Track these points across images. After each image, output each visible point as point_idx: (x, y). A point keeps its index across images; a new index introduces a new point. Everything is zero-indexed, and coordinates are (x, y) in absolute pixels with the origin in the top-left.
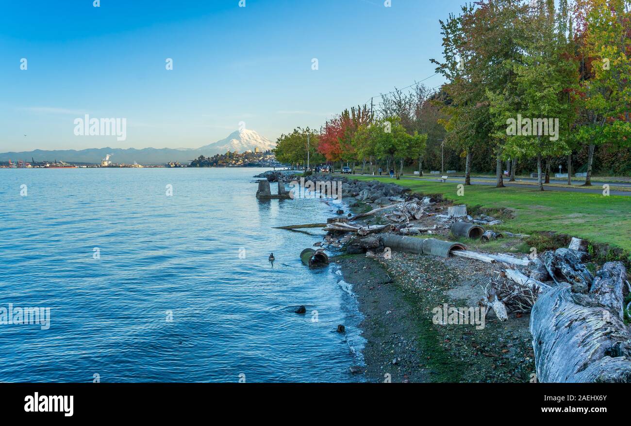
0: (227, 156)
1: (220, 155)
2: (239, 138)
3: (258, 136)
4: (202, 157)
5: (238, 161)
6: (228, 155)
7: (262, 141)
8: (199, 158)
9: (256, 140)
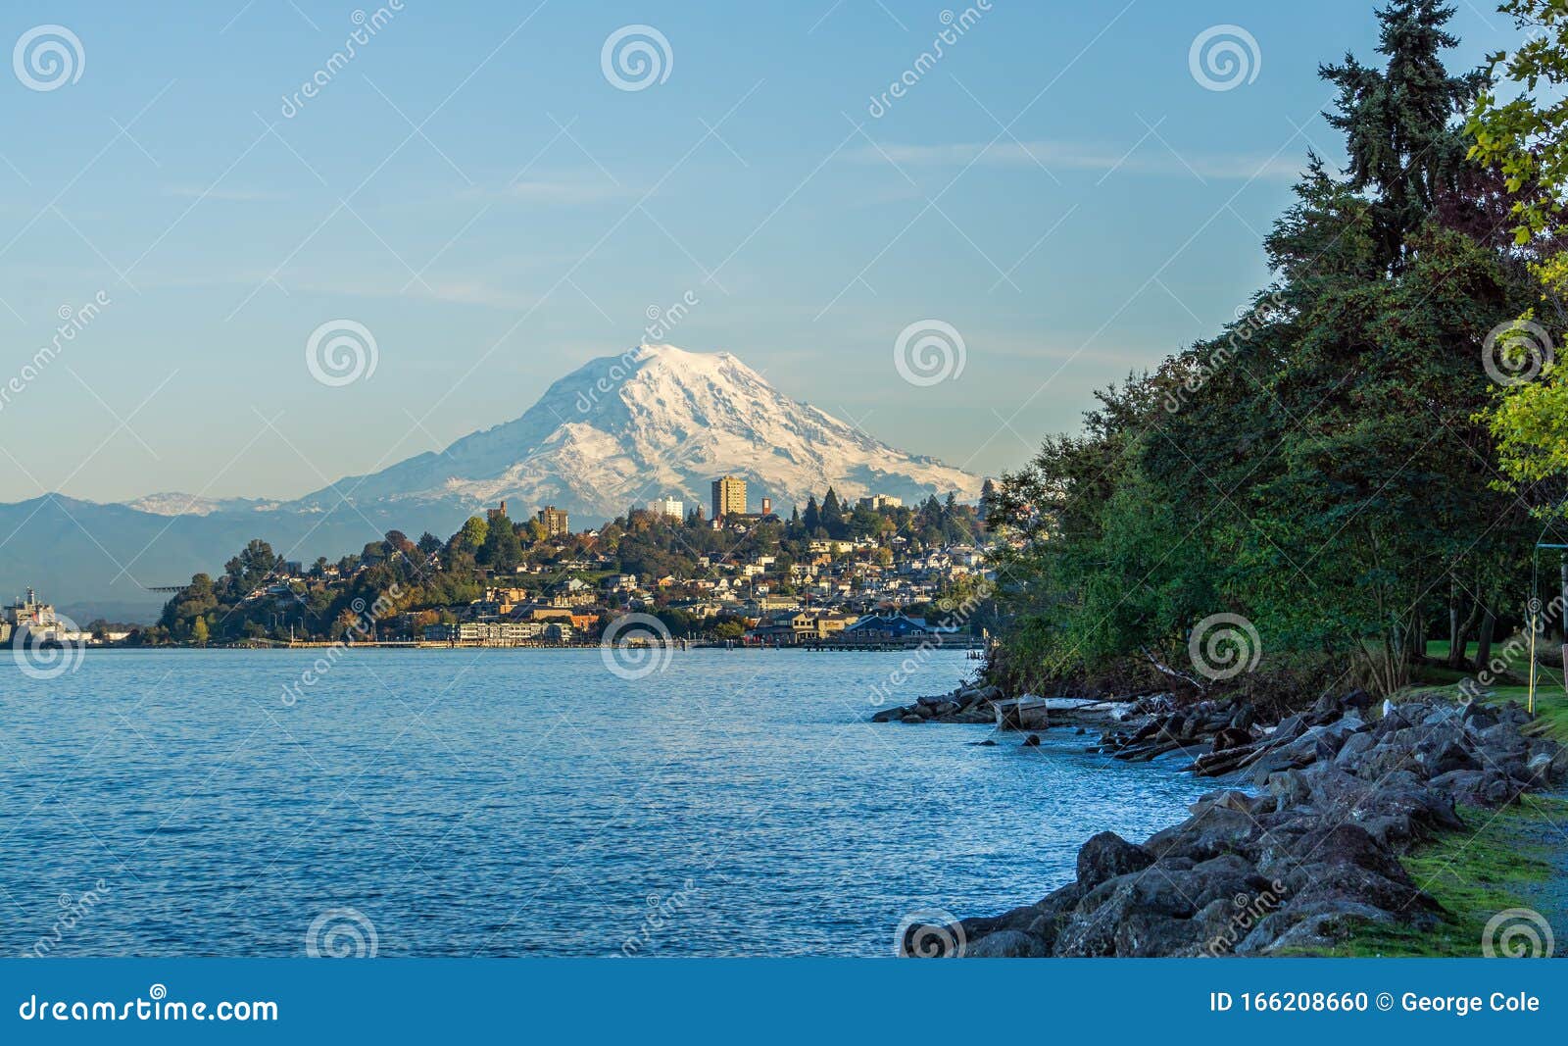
0: (466, 547)
1: (413, 539)
2: (614, 418)
3: (766, 398)
4: (258, 559)
5: (551, 590)
6: (480, 539)
7: (792, 441)
8: (233, 567)
9: (750, 435)
